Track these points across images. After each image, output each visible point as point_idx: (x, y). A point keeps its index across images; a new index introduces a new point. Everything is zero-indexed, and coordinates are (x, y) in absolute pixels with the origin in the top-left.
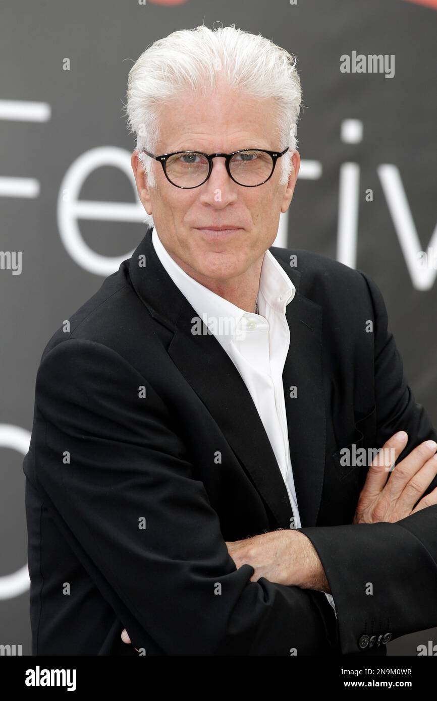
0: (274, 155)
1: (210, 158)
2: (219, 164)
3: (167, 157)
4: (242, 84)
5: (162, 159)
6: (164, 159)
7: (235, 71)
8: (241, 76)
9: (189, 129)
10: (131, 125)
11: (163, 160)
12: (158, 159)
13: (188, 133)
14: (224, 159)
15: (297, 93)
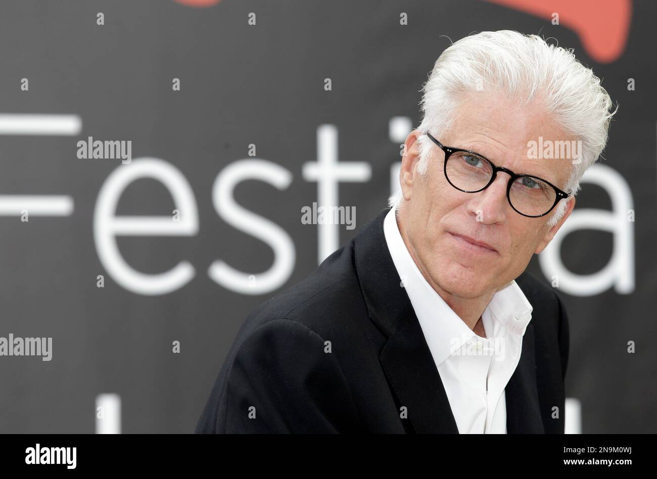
0: (560, 194)
1: (496, 170)
2: (502, 179)
3: (455, 150)
4: (558, 111)
5: (448, 150)
6: (451, 151)
7: (556, 95)
8: (560, 103)
9: (487, 132)
10: (424, 102)
11: (449, 152)
12: (445, 149)
13: (484, 135)
14: (508, 177)
15: (603, 140)
